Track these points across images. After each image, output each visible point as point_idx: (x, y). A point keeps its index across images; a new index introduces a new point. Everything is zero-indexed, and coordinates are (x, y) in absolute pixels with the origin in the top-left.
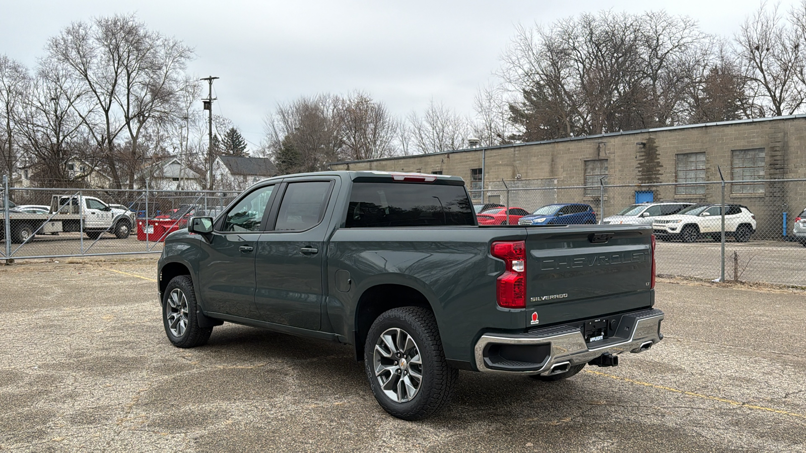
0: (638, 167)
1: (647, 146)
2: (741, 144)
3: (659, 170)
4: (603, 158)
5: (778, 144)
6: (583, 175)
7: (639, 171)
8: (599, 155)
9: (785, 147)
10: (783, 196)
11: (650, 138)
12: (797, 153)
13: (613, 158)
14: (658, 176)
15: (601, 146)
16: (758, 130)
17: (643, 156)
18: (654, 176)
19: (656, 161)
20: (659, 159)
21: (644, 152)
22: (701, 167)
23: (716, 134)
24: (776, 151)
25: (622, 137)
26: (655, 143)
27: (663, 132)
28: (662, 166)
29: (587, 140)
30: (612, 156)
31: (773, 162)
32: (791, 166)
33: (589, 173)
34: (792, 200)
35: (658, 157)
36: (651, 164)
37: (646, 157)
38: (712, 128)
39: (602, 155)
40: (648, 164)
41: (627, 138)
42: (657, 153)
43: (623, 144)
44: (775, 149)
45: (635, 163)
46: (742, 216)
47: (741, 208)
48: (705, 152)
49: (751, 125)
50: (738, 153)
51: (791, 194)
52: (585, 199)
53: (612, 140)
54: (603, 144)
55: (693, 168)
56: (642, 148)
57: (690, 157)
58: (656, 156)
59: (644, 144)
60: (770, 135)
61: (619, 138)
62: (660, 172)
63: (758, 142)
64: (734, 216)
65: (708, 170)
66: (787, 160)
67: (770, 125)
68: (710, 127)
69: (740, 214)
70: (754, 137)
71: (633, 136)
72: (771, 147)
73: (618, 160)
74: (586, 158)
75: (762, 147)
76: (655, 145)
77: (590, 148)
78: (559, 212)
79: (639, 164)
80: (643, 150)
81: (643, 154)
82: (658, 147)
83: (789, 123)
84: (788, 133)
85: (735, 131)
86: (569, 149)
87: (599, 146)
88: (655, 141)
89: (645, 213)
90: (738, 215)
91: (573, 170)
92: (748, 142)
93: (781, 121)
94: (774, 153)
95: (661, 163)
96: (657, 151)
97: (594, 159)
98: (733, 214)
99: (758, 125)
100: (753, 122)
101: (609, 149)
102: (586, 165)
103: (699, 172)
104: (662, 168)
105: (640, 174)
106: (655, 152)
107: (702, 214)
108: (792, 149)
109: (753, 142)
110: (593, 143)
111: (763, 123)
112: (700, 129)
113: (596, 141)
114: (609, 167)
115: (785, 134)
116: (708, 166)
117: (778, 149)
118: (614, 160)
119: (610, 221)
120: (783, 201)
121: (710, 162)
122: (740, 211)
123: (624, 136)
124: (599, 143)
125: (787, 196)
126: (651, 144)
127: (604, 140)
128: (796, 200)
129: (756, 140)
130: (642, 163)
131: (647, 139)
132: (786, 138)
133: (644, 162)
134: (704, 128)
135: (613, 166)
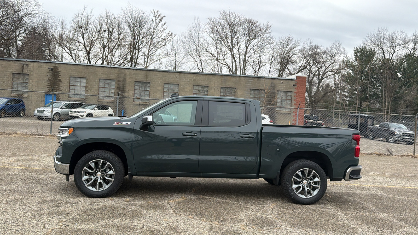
0: (48, 81)
1: (54, 70)
2: (104, 76)
3: (60, 84)
4: (26, 73)
5: (121, 79)
6: (11, 81)
7: (48, 83)
8: (23, 71)
9: (124, 81)
10: (123, 103)
11: (55, 67)
12: (129, 84)
13: (32, 74)
14: (59, 87)
15: (24, 65)
16: (112, 71)
17: (51, 75)
18: (57, 87)
19: (58, 79)
20: (60, 78)
21: (52, 73)
22: (83, 85)
23: (92, 70)
24: (120, 82)
25: (38, 63)
26: (58, 69)
27: (63, 65)
28: (62, 82)
29: (15, 61)
30: (32, 73)
31: (119, 87)
32: (127, 90)
33: (15, 80)
34: (126, 104)
35: (60, 77)
36: (55, 80)
37: (53, 76)
38: (90, 66)
39: (25, 71)
40: (54, 80)
41: (41, 64)
42: (59, 75)
43: (39, 67)
44: (120, 81)
45: (46, 79)
46: (109, 111)
47: (109, 107)
48: (86, 78)
49: (109, 68)
50: (102, 80)
51: (126, 102)
52: (12, 95)
53: (32, 64)
54: (26, 65)
55: (78, 85)
56: (50, 71)
57: (78, 79)
58: (59, 76)
59: (52, 69)
60: (118, 74)
61: (37, 63)
62: (61, 85)
63: (112, 77)
64: (106, 110)
65: (87, 87)
66: (125, 87)
67: (118, 70)
68: (89, 66)
69: (109, 110)
70: (110, 74)
71: (46, 64)
72: (118, 80)
73: (35, 75)
74: (14, 71)
75: (114, 79)
76: (58, 70)
77: (17, 66)
78: (7, 103)
79: (48, 79)
80: (51, 72)
81: (51, 74)
82: (60, 71)
83: (127, 70)
84: (126, 75)
85: (101, 70)
86: (2, 65)
87: (23, 66)
88: (59, 68)
89: (63, 107)
90: (108, 110)
91: (5, 77)
92: (108, 76)
93: (123, 69)
94: (119, 83)
95: (61, 80)
96: (59, 73)
97: (19, 73)
98: (105, 110)
99: (112, 69)
100: (111, 67)
101: (30, 69)
102: (13, 75)
103: (81, 87)
104: (62, 83)
105: (49, 85)
106: (58, 74)
107: (94, 109)
108: (127, 82)
109: (110, 76)
110: (19, 63)
111: (115, 68)
112: (84, 66)
113: (21, 63)
114: (29, 78)
115: (125, 75)
116: (87, 85)
117: (121, 81)
118: (33, 75)
119: (44, 110)
120: (123, 104)
121: (88, 83)
122: (108, 109)
123: (40, 63)
124: (23, 64)
125: (124, 103)
126: (56, 70)
127: (27, 63)
128: (128, 104)
129: (111, 75)
130: (50, 79)
131: (54, 67)
132: (125, 77)
133: (52, 79)
134: (86, 66)
135: (32, 78)
